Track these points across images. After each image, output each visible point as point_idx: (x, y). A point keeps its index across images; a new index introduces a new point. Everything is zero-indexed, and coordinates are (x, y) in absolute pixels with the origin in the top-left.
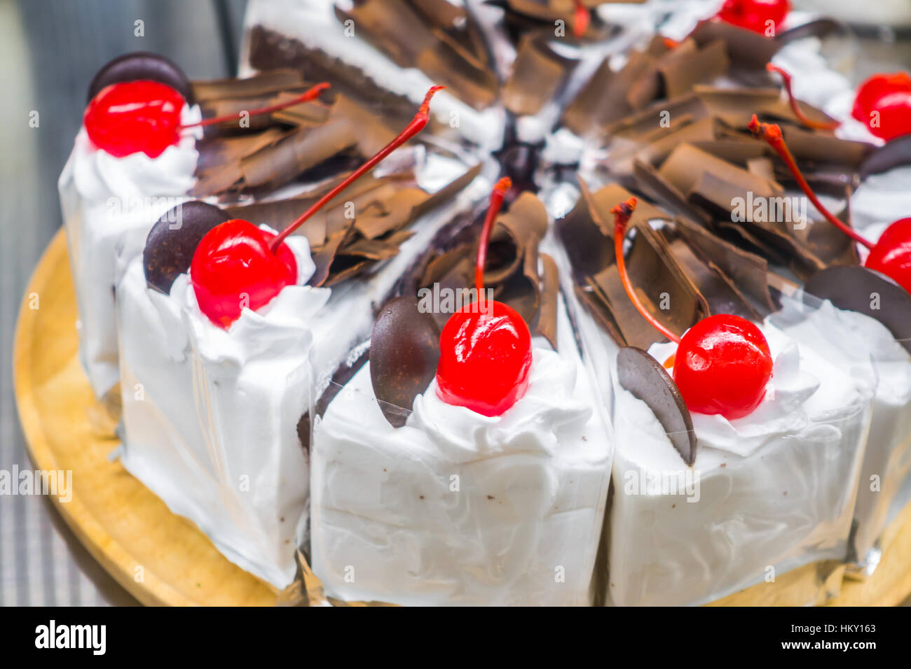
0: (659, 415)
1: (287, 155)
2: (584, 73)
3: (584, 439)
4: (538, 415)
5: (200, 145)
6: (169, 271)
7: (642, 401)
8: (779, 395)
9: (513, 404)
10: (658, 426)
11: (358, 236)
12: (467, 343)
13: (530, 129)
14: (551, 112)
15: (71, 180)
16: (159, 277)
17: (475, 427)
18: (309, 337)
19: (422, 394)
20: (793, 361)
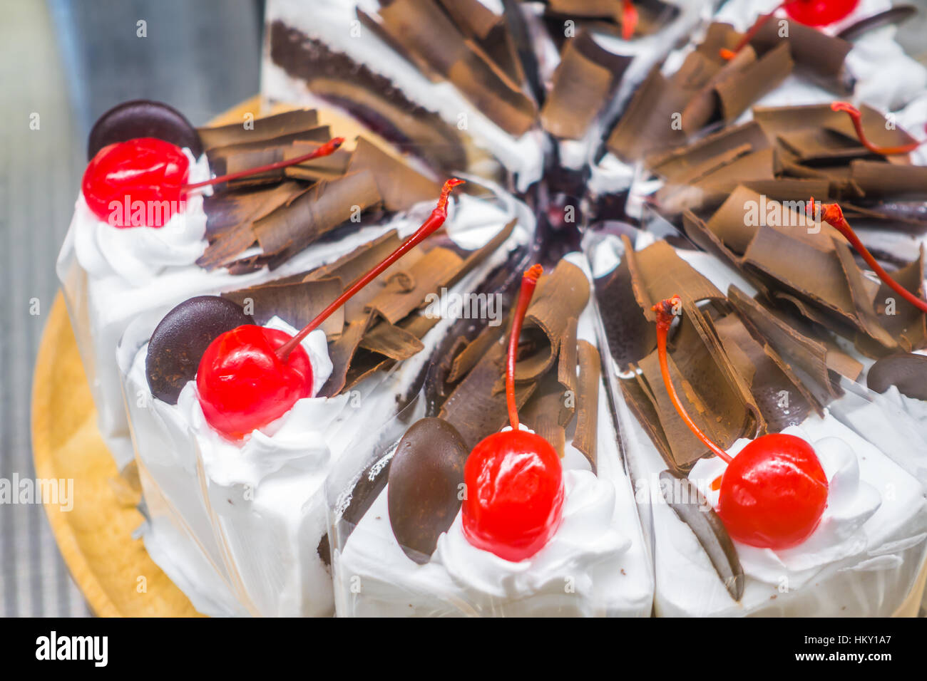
0: (703, 543)
1: (303, 216)
2: (634, 74)
3: (623, 572)
4: (571, 559)
5: (209, 204)
6: (174, 379)
7: (686, 524)
8: (834, 523)
9: (545, 543)
10: (702, 555)
11: (380, 319)
12: (491, 486)
13: (574, 154)
14: (595, 134)
15: (72, 251)
16: (164, 387)
17: (502, 576)
18: (327, 454)
19: (446, 532)
20: (851, 480)
